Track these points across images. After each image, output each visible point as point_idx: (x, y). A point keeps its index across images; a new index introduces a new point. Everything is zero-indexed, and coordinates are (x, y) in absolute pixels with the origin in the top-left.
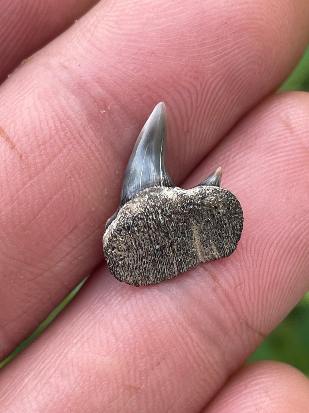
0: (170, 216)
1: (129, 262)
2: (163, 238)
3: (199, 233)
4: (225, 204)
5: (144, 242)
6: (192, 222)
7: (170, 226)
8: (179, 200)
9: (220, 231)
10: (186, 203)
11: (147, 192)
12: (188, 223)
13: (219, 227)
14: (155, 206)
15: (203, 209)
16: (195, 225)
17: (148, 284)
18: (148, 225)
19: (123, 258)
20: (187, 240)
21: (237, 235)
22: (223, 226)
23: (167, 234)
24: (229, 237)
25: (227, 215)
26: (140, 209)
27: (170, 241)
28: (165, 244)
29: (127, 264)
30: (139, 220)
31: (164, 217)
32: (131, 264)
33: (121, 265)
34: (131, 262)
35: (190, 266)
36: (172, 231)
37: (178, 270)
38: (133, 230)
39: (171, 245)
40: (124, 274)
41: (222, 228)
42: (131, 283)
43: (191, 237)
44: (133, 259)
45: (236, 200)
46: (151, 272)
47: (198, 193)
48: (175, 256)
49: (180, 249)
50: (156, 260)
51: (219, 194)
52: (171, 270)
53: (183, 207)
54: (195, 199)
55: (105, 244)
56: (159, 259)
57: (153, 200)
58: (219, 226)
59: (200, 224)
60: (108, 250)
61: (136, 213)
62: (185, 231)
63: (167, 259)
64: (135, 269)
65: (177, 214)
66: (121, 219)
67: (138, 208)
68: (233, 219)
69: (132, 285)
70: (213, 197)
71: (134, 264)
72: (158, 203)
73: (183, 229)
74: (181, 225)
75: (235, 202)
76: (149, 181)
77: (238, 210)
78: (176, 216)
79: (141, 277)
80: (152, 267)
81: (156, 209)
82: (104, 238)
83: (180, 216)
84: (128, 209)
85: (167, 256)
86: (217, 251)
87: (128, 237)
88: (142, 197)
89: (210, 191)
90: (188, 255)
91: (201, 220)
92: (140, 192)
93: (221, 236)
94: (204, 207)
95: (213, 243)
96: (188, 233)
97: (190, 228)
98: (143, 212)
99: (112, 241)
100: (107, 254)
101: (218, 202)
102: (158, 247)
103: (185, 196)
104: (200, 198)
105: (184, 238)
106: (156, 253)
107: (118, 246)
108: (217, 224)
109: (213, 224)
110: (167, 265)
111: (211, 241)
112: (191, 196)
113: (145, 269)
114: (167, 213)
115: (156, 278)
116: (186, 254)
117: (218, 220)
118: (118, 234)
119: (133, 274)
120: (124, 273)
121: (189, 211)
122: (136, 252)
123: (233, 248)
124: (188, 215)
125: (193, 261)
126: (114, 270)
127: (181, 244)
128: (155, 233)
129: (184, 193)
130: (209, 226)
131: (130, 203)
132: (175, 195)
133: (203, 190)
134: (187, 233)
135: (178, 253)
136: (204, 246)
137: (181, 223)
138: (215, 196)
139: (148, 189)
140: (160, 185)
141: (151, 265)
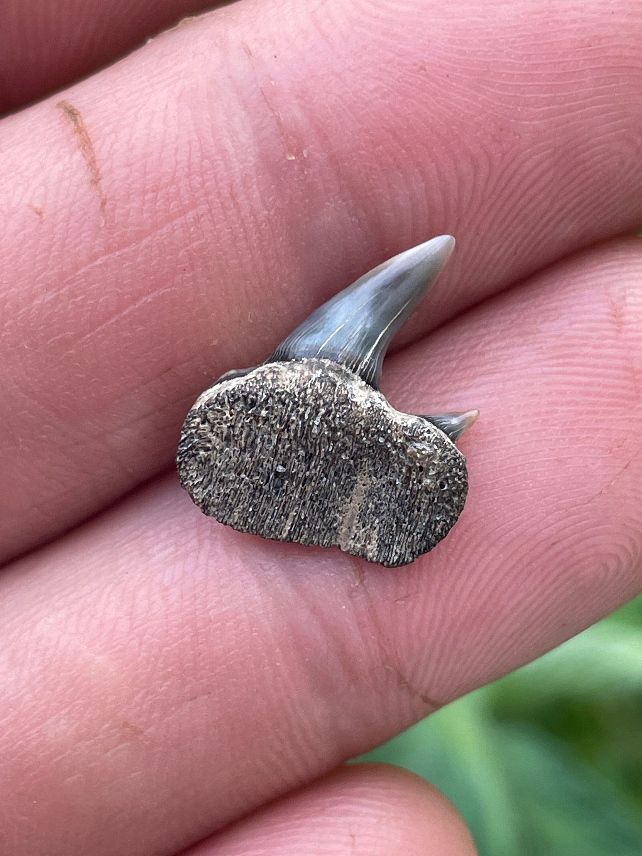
0: (334, 430)
1: (217, 462)
2: (299, 461)
3: (365, 492)
4: (441, 474)
5: (263, 444)
6: (365, 466)
7: (324, 448)
8: (368, 415)
9: (404, 514)
10: (376, 428)
11: (324, 366)
12: (358, 464)
13: (406, 507)
14: (321, 396)
15: (399, 457)
16: (367, 475)
17: (224, 521)
18: (288, 420)
19: (211, 448)
20: (338, 491)
21: (428, 541)
22: (413, 509)
23: (309, 458)
24: (412, 536)
25: (432, 495)
26: (293, 385)
27: (308, 473)
28: (295, 473)
29: (212, 463)
30: (278, 401)
31: (322, 424)
32: (218, 469)
33: (200, 458)
34: (219, 465)
35: (313, 539)
36: (321, 458)
37: (289, 531)
38: (257, 412)
39: (306, 480)
40: (196, 478)
41: (409, 510)
42: (197, 500)
43: (347, 490)
44: (226, 461)
45: (463, 480)
46: (243, 504)
47: (410, 426)
48: (299, 504)
49: (314, 499)
50: (264, 491)
51: (443, 452)
52: (277, 525)
53: (367, 431)
54: (397, 431)
55: (196, 407)
56: (271, 491)
57: (325, 385)
58: (407, 504)
59: (377, 479)
60: (195, 418)
61: (281, 388)
62: (343, 475)
63: (282, 501)
64: (218, 480)
65: (349, 436)
66: (251, 381)
67: (291, 382)
68: (438, 510)
69: (198, 505)
70: (428, 449)
71: (222, 471)
72: (330, 395)
73: (343, 468)
74: (344, 458)
75: (460, 482)
76: (341, 350)
77: (457, 499)
78: (345, 438)
79: (221, 502)
80: (249, 497)
81: (318, 403)
82: (203, 395)
83: (351, 441)
84: (274, 374)
85: (286, 495)
86: (377, 545)
87: (243, 418)
88: (311, 369)
89: (431, 436)
90: (322, 520)
91: (383, 473)
92: (314, 359)
93: (400, 524)
94: (402, 455)
95: (378, 528)
96: (347, 480)
97: (356, 476)
98: (294, 393)
99: (211, 407)
100: (188, 423)
101: (431, 462)
102: (280, 469)
103: (383, 414)
104: (405, 435)
105: (334, 485)
106: (271, 477)
107: (216, 421)
108: (406, 499)
109: (399, 496)
110: (276, 511)
111: (377, 521)
112: (393, 423)
113: (236, 492)
114: (333, 422)
115: (244, 520)
116: (321, 514)
117: (411, 492)
118: (229, 402)
119: (210, 488)
120: (197, 475)
121: (371, 445)
122: (239, 452)
123: (408, 559)
124: (366, 451)
125: (325, 534)
126: (184, 459)
127: (323, 491)
128: (290, 442)
129: (385, 409)
130: (390, 492)
131: (284, 366)
132: (368, 402)
133: (421, 427)
134: (345, 479)
135: (309, 502)
136: (359, 523)
137: (346, 456)
138: (433, 449)
139: (330, 361)
140: (354, 371)
141: (250, 491)
